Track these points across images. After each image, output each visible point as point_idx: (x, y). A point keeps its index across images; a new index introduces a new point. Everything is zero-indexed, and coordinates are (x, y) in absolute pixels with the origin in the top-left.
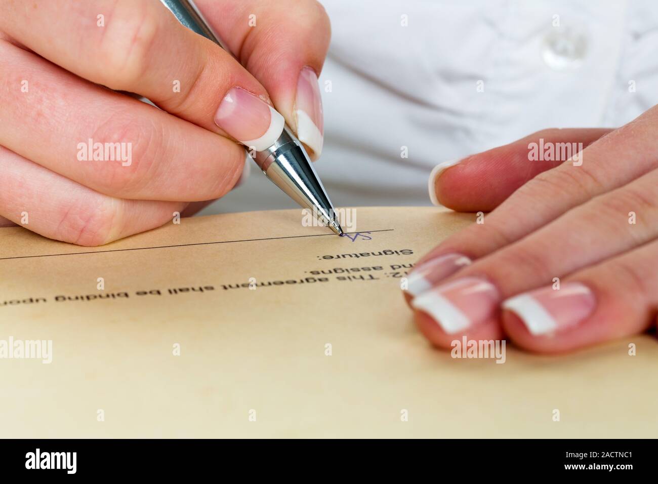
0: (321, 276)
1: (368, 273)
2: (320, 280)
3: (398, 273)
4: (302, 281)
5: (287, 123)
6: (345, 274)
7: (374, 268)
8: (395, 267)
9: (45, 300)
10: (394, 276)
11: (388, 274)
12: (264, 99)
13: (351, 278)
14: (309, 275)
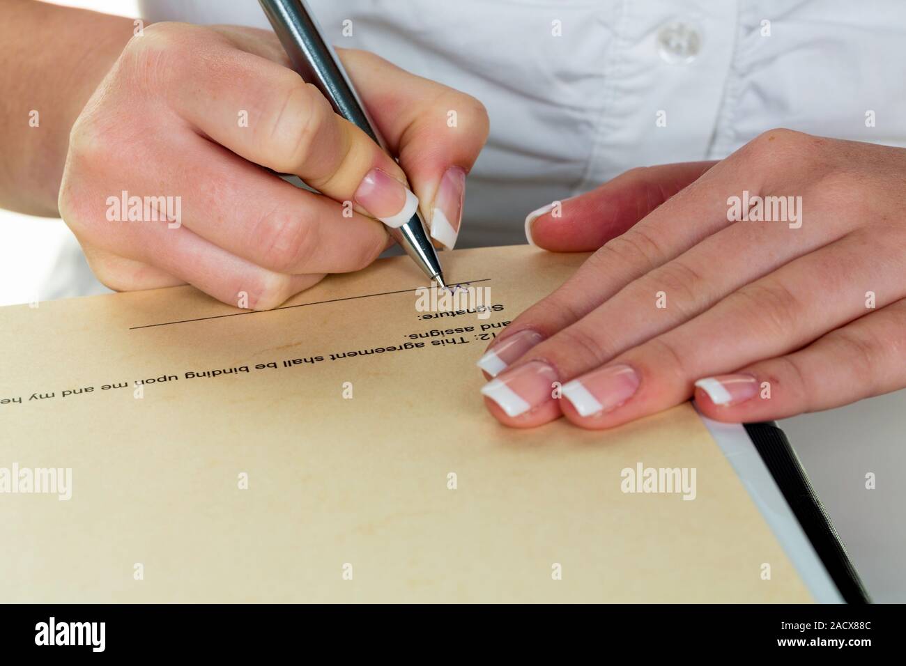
0: (419, 340)
1: (461, 335)
2: (417, 345)
3: (487, 335)
4: (401, 348)
5: (419, 208)
6: (439, 338)
7: (466, 329)
8: (485, 327)
9: (177, 378)
10: (482, 338)
11: (478, 337)
12: (401, 181)
13: (445, 341)
14: (408, 340)
